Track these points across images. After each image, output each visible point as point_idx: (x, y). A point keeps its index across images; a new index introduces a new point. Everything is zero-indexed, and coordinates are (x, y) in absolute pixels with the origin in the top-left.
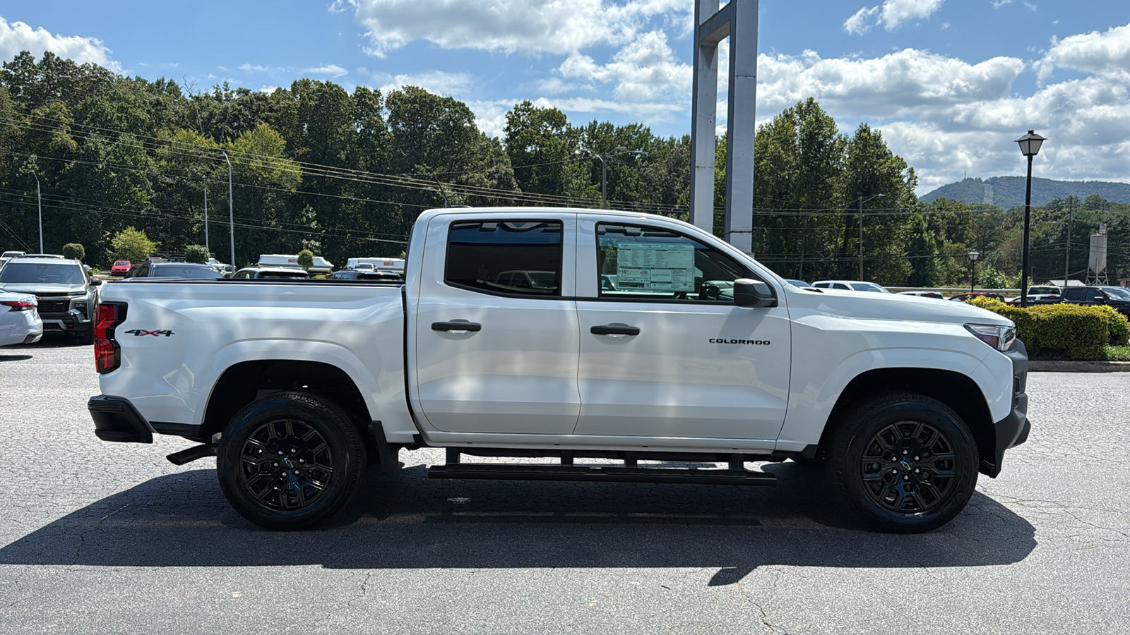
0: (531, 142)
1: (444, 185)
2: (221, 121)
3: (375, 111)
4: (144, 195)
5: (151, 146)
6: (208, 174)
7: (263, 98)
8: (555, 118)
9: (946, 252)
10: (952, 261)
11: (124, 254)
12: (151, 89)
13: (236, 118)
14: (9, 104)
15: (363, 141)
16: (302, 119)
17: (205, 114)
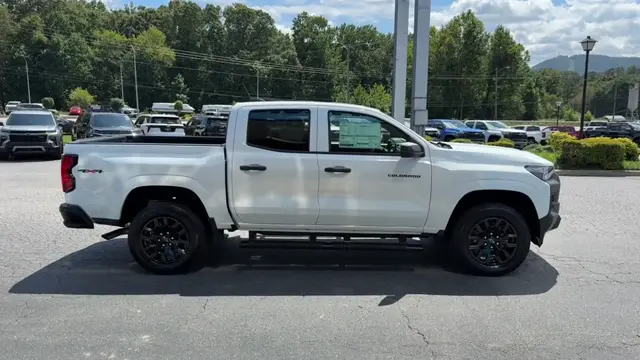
0: (307, 36)
1: (257, 62)
2: (129, 25)
3: (216, 18)
4: (85, 69)
5: (90, 40)
6: (122, 56)
7: (151, 11)
8: (321, 22)
9: (545, 99)
10: (549, 105)
11: (76, 102)
12: (88, 6)
13: (137, 23)
14: (8, 16)
15: (210, 36)
16: (175, 24)
17: (120, 21)
